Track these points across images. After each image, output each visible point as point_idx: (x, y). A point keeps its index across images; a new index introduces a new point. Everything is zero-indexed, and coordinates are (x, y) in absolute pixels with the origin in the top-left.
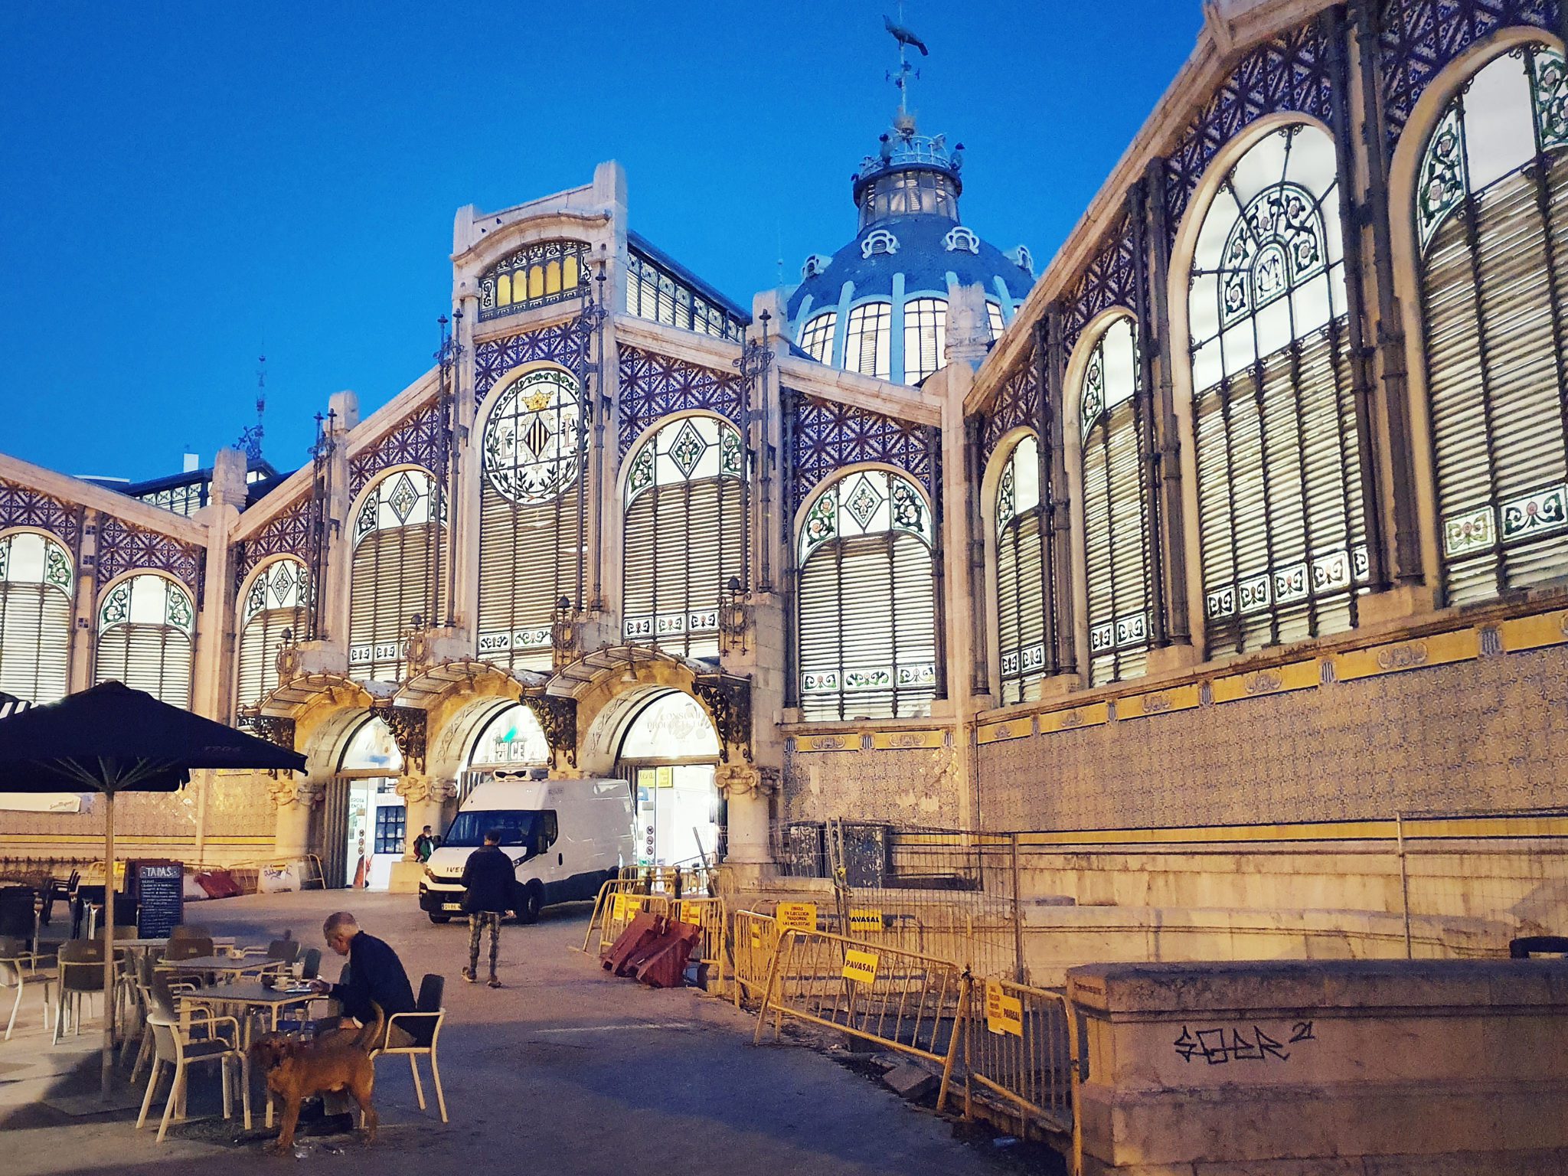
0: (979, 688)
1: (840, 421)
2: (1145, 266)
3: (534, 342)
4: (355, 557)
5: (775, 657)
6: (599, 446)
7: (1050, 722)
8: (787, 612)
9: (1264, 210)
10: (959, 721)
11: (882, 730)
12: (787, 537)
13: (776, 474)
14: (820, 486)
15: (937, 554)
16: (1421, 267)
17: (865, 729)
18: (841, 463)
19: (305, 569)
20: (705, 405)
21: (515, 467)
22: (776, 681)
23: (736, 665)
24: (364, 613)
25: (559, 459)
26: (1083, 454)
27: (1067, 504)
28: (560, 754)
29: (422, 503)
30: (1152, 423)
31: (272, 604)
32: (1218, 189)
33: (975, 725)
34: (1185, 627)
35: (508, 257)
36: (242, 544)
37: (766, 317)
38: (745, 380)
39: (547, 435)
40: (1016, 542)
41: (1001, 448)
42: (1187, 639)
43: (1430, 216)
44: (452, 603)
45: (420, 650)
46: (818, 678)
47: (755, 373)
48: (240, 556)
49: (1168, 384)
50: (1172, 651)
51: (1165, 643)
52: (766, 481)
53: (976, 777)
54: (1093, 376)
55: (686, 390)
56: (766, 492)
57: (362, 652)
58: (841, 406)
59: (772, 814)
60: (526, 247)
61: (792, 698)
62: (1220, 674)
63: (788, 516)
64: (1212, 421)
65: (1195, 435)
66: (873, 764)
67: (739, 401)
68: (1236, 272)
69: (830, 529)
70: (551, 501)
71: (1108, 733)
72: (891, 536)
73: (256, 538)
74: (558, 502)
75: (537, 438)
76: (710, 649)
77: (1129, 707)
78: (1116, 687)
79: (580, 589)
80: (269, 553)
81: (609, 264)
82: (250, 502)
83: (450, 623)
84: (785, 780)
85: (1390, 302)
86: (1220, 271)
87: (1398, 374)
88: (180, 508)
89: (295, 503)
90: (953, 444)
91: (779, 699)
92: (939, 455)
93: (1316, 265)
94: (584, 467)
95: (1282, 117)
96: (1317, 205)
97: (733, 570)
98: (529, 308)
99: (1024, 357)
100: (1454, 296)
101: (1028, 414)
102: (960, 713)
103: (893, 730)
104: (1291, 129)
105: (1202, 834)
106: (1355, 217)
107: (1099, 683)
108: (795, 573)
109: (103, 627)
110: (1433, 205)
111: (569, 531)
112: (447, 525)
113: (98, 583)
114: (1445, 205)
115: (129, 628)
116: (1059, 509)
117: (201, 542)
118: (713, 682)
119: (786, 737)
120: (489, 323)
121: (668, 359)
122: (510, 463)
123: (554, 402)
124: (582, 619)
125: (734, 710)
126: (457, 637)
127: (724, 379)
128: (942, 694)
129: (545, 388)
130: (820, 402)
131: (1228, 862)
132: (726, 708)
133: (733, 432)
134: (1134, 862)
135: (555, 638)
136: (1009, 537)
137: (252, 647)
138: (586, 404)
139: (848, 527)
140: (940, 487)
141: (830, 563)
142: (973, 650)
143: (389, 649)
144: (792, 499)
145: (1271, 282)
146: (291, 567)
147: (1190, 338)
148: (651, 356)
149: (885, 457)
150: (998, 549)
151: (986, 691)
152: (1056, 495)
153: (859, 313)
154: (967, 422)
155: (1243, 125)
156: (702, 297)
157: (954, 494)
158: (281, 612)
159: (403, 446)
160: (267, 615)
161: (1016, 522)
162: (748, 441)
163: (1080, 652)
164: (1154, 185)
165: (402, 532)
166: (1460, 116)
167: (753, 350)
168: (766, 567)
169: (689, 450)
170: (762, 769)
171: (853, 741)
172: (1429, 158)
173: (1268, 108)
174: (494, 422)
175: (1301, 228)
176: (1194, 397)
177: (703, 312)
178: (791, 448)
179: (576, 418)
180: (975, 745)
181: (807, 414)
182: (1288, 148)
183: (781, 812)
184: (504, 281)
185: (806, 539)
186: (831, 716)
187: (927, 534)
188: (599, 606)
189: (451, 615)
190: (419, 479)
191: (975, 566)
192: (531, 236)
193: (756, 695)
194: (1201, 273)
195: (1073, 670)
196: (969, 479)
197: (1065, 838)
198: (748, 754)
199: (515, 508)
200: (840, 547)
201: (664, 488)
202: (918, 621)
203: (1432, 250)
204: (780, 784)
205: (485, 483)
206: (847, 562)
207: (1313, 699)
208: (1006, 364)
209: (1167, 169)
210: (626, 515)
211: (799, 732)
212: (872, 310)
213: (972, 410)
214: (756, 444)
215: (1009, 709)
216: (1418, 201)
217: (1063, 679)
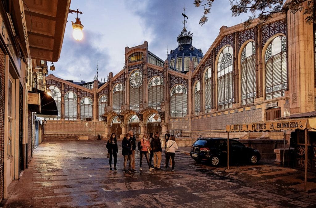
0: (192, 113)
1: (176, 78)
2: (213, 61)
3: (136, 66)
4: (113, 95)
5: (167, 109)
6: (145, 81)
7: (200, 117)
8: (169, 103)
9: (226, 56)
10: (190, 117)
11: (181, 118)
12: (169, 93)
13: (168, 85)
14: (173, 86)
15: (188, 96)
16: (241, 66)
17: (179, 118)
18: (176, 84)
19: (107, 97)
20: (158, 75)
21: (134, 83)
22: (168, 112)
23: (163, 110)
24: (115, 103)
25: (139, 82)
26: (205, 84)
27: (203, 91)
28: (141, 121)
29: (122, 88)
30: (213, 81)
31: (103, 101)
32: (221, 53)
33: (191, 118)
34: (215, 106)
35: (132, 54)
36: (98, 93)
37: (166, 64)
38: (164, 72)
39: (138, 79)
40: (197, 95)
41: (196, 82)
42: (215, 108)
43: (242, 60)
44: (126, 102)
45: (123, 108)
46: (173, 111)
47: (165, 71)
48: (98, 95)
49: (215, 77)
50: (214, 109)
51: (213, 108)
52: (167, 86)
53: (191, 124)
54: (207, 74)
55: (156, 73)
56: (167, 87)
57: (114, 108)
58: (176, 76)
59: (167, 129)
60: (135, 53)
61: (170, 114)
62: (219, 112)
63: (169, 91)
64: (219, 82)
65: (217, 83)
66: (180, 122)
67: (163, 75)
68: (223, 63)
69: (175, 92)
70: (139, 88)
71: (206, 119)
72: (182, 93)
73: (100, 92)
74: (140, 88)
75: (137, 79)
76: (159, 108)
77: (209, 116)
78: (207, 113)
79: (143, 100)
80: (102, 94)
81: (146, 55)
82: (99, 88)
83: (126, 104)
84: (169, 125)
85: (238, 69)
86: (221, 63)
87: (238, 78)
88: (88, 87)
89: (105, 88)
90: (190, 81)
91: (168, 114)
92: (188, 83)
93: (231, 64)
94: (143, 83)
95: (228, 45)
96: (231, 56)
97: (162, 98)
98: (135, 61)
99: (198, 71)
100: (244, 70)
101: (199, 79)
102: (190, 116)
103: (182, 118)
104: (229, 47)
105: (216, 131)
106: (235, 59)
107: (206, 113)
108: (170, 98)
109: (81, 104)
110: (243, 59)
111: (141, 92)
112: (125, 91)
113: (80, 98)
114: (244, 59)
115: (84, 104)
116: (202, 91)
117: (93, 93)
118: (160, 112)
119: (169, 119)
120: (130, 63)
121: (154, 69)
122: (133, 82)
123: (139, 74)
124: (143, 104)
125: (163, 116)
126: (127, 106)
127: (161, 72)
128: (188, 114)
129: (138, 72)
130: (173, 75)
131: (218, 134)
132: (162, 116)
133: (162, 79)
134: (208, 134)
135: (140, 106)
136: (196, 94)
137: (100, 107)
138: (143, 75)
139: (177, 92)
140: (188, 87)
141: (175, 97)
142: (192, 108)
143: (118, 107)
144: (170, 88)
145: (226, 65)
146: (105, 97)
147: (217, 71)
148: (151, 68)
149: (181, 83)
150: (195, 95)
151: (193, 113)
152: (202, 90)
153: (178, 59)
154: (192, 79)
155: (224, 45)
156: (158, 59)
157: (190, 88)
158: (104, 102)
159: (119, 80)
160: (102, 103)
161: (197, 92)
162: (164, 80)
163: (204, 109)
164: (214, 51)
165: (119, 92)
166: (246, 48)
167: (165, 68)
168: (167, 97)
169: (156, 81)
170: (166, 123)
171: (177, 120)
172: (243, 53)
173: (227, 44)
174: (131, 77)
175: (230, 59)
176: (218, 78)
177: (158, 61)
178: (170, 82)
179: (142, 77)
180: (191, 120)
181: (172, 77)
182: (229, 49)
183: (168, 128)
184: (132, 57)
185: (172, 94)
186: (174, 116)
187: (186, 93)
188: (145, 102)
189: (126, 103)
190: (121, 85)
191: (192, 98)
192: (135, 52)
193: (165, 114)
194: (219, 63)
195: (203, 111)
196: (192, 86)
197: (201, 131)
198: (164, 121)
199: (134, 89)
200: (176, 95)
201: (153, 86)
202: (185, 105)
203: (242, 64)
204: (168, 125)
205: (130, 85)
206: (177, 97)
207: (227, 115)
208: (196, 72)
209: (216, 49)
210: (148, 90)
211: (171, 119)
212: (180, 58)
213: (192, 77)
214: (165, 81)
215: (196, 116)
216: (241, 57)
217: (202, 112)
